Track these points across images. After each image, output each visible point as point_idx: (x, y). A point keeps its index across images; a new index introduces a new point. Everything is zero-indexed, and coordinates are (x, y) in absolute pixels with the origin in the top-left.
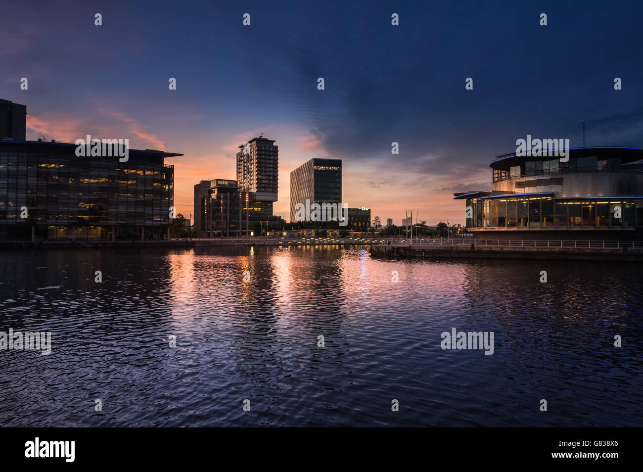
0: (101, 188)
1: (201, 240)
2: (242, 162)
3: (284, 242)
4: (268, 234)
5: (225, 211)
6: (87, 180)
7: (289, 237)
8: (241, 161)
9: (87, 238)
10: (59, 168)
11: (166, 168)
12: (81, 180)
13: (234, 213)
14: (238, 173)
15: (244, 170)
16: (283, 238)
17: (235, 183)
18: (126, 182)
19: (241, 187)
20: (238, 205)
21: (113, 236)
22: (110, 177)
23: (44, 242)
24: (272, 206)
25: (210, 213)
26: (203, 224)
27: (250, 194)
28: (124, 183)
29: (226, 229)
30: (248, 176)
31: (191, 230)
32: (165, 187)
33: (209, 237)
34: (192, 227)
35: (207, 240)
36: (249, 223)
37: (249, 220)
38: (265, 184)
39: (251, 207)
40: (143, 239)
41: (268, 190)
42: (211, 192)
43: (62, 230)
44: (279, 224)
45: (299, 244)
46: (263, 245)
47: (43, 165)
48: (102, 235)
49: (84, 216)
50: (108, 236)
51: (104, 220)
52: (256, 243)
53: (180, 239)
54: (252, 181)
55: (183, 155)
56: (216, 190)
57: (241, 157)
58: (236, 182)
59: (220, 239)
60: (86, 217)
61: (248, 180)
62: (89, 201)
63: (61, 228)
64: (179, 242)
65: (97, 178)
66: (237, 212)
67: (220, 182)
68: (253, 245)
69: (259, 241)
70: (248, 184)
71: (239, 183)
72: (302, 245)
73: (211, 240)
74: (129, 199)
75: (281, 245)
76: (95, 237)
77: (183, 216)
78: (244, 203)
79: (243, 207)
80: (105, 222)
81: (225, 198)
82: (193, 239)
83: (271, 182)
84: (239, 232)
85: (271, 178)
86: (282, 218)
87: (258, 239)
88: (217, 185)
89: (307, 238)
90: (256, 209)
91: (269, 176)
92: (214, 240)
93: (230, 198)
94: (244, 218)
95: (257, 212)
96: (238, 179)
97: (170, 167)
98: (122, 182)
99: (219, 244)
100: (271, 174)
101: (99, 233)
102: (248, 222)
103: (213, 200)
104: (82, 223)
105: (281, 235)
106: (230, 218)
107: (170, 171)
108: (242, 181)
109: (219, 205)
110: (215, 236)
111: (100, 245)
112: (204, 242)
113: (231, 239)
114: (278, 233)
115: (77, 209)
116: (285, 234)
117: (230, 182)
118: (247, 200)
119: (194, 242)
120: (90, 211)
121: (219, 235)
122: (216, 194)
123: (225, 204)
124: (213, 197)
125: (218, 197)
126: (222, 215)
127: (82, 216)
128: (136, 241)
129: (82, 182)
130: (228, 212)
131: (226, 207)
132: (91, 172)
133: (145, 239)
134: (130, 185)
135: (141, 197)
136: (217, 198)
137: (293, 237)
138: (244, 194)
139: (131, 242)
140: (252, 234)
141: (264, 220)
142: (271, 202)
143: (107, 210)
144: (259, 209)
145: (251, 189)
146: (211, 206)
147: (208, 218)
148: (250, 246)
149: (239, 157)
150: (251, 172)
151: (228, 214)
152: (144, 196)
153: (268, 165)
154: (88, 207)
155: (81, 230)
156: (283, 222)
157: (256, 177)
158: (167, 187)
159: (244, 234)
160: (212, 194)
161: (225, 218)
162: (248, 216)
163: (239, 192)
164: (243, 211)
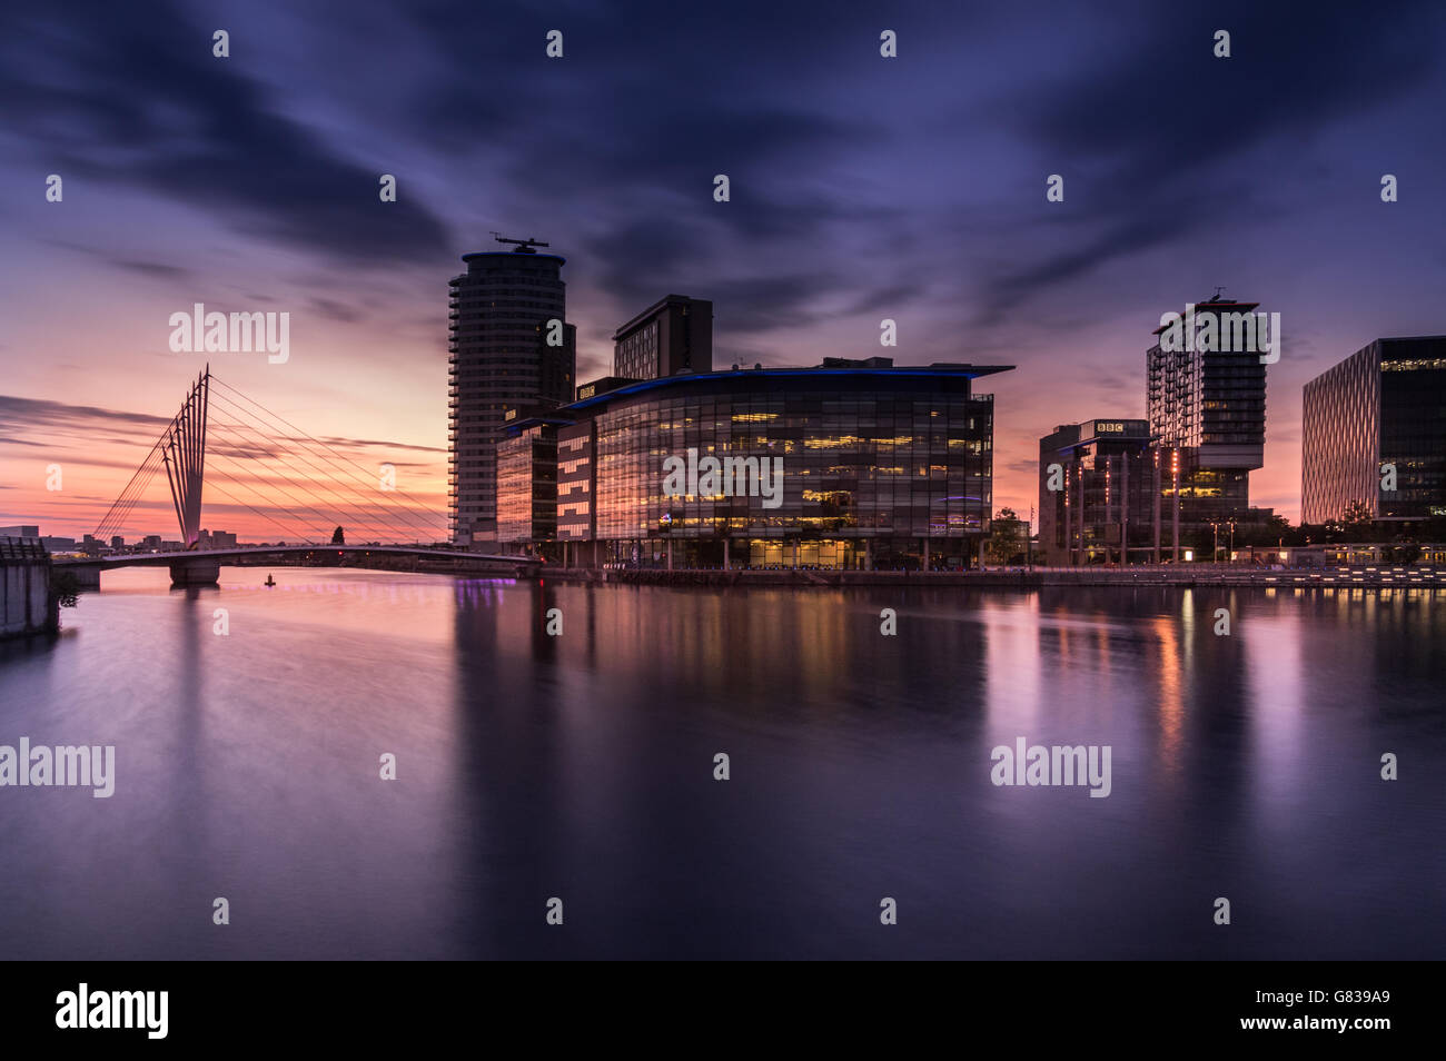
0: (843, 457)
1: (1056, 570)
2: (1163, 370)
3: (1282, 579)
4: (1234, 556)
5: (1116, 499)
6: (817, 442)
7: (1298, 565)
8: (1160, 368)
9: (820, 565)
10: (767, 422)
11: (975, 402)
12: (807, 443)
13: (1141, 502)
14: (1153, 399)
15: (1168, 391)
16: (1278, 568)
17: (1142, 426)
18: (891, 441)
19: (1159, 436)
20: (1151, 483)
21: (867, 562)
22: (859, 433)
23: (744, 572)
24: (1245, 482)
25: (1077, 505)
26: (1061, 531)
27: (1184, 451)
28: (887, 444)
29: (1118, 545)
30: (1179, 405)
31: (1033, 548)
32: (972, 446)
33: (1075, 563)
34: (1036, 538)
35: (1072, 570)
36: (1180, 529)
37: (1181, 521)
38: (1226, 422)
39: (1186, 487)
40: (926, 567)
41: (1235, 438)
42: (1080, 452)
43: (774, 547)
44: (1268, 530)
45: (1329, 586)
46: (1219, 585)
47: (742, 418)
48: (846, 558)
49: (813, 519)
50: (858, 561)
51: (850, 526)
52: (1199, 580)
53: (1008, 569)
54: (1189, 419)
55: (1013, 367)
56: (1093, 449)
57: (1160, 357)
58: (1146, 424)
59: (1102, 570)
60: (816, 520)
61: (1179, 416)
62: (823, 487)
63: (772, 544)
64: (1006, 576)
65: (837, 434)
66: (1149, 499)
67: (1103, 428)
68: (1191, 586)
69: (1209, 575)
70: (1179, 426)
71: (1152, 426)
72: (1337, 587)
73: (1080, 570)
74: (897, 478)
75: (1272, 585)
76: (833, 562)
77: (1013, 514)
78: (1167, 477)
79: (1163, 487)
80: (851, 529)
81: (1117, 466)
82: (1038, 569)
83: (1245, 417)
84: (1152, 553)
85: (1245, 406)
86: (1275, 514)
87: (1204, 569)
88: (1097, 433)
89: (1353, 567)
90: (1199, 491)
91: (1240, 400)
92: (1087, 570)
93: (1130, 466)
94: (1167, 514)
95: (1204, 501)
96: (1152, 416)
97: (985, 399)
98: (884, 441)
99: (1101, 581)
100: (1245, 394)
101: (841, 554)
102: (1176, 525)
103: (1085, 471)
104: (811, 533)
105: (1273, 560)
106: (1129, 515)
107: (984, 410)
108: (1163, 419)
109: (1101, 483)
110: (1090, 562)
111: (843, 580)
112: (1062, 576)
113: (1132, 570)
114: (1264, 554)
115: (799, 504)
116: (1283, 555)
117: (1130, 424)
118: (1175, 470)
119: (1039, 576)
120: (824, 509)
121: (1100, 559)
122: (1092, 456)
123: (1116, 482)
124: (1086, 465)
125: (1099, 464)
126: (1109, 510)
127: (810, 519)
128: (911, 573)
129: (808, 448)
130: (1124, 501)
131: (1120, 488)
132: (824, 425)
133: (931, 568)
134: (901, 447)
135: (923, 472)
136: (1095, 466)
137: (1311, 565)
138: (1166, 452)
139: (902, 573)
140: (1189, 556)
141: (1222, 518)
142: (1244, 471)
143: (855, 504)
144: (1209, 491)
145: (1185, 439)
146: (1082, 488)
147: (1074, 517)
148: (1182, 587)
149: (1154, 358)
150: (1186, 395)
151: (1125, 507)
152: (928, 470)
153: (1235, 372)
154: (819, 499)
155: (807, 547)
156: (1278, 524)
157: (1202, 407)
158: (978, 449)
159: (1166, 555)
160: (1082, 459)
161: (1117, 516)
162: (1179, 508)
163: (1154, 449)
164: (1163, 496)
